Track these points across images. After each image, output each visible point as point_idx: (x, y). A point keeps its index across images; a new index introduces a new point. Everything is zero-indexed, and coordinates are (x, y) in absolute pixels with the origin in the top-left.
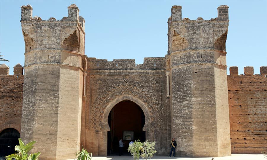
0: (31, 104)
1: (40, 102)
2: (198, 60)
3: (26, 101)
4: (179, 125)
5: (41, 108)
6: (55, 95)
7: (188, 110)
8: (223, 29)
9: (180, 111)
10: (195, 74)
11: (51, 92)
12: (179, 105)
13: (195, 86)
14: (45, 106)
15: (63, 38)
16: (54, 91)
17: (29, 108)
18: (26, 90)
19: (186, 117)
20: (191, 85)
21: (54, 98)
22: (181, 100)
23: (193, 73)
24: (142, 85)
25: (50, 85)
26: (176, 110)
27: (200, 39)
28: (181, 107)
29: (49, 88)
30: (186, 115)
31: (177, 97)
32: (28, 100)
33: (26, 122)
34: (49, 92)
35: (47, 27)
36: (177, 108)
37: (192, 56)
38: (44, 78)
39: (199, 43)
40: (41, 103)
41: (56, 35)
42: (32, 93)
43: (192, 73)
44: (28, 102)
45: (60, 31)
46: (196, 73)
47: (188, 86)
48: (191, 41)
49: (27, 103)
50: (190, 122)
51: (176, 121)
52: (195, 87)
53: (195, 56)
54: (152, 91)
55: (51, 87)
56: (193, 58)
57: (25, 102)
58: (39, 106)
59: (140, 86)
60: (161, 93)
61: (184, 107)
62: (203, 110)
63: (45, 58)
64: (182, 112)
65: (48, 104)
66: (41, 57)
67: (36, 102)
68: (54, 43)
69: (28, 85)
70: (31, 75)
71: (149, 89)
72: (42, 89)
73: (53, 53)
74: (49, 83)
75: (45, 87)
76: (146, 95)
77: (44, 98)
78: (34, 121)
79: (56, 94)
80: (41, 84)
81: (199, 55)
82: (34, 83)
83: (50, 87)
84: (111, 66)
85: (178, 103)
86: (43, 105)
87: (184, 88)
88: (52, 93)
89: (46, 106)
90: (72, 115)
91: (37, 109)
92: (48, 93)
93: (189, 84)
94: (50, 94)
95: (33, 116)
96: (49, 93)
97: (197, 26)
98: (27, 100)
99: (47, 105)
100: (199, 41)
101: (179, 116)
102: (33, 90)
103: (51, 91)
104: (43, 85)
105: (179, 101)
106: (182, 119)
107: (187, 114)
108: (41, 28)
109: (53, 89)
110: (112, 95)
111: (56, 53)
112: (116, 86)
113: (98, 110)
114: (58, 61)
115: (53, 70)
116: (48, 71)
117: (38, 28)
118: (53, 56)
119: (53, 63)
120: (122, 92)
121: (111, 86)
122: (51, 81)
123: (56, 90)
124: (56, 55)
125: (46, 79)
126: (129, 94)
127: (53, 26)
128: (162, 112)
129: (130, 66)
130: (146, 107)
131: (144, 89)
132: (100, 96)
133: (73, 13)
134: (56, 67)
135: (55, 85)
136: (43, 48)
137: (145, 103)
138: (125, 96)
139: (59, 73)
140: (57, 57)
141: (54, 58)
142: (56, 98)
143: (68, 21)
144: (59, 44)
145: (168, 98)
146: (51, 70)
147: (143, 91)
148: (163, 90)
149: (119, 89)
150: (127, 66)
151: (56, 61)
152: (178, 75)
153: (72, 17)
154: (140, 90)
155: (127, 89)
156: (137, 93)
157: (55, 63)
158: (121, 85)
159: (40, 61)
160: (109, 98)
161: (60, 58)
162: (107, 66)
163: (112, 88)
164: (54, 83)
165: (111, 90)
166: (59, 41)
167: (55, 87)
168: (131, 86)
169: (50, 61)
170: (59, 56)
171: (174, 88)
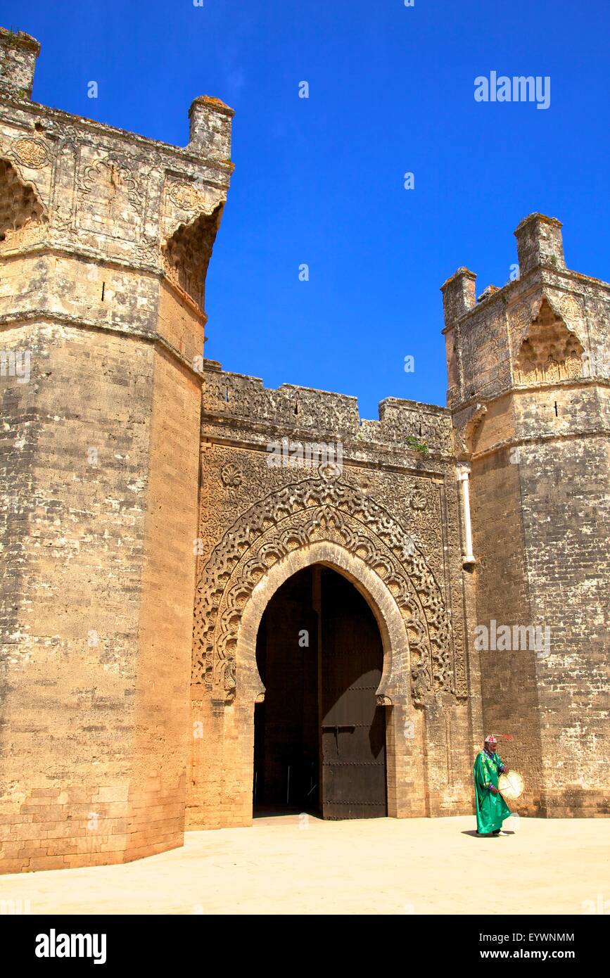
1: (52, 520)
6: (125, 490)
9: (569, 617)
11: (109, 471)
12: (558, 595)
14: (77, 545)
16: (121, 466)
19: (598, 644)
21: (122, 504)
22: (566, 573)
24: (383, 506)
25: (106, 435)
26: (549, 615)
28: (570, 602)
29: (102, 449)
30: (595, 636)
31: (548, 562)
34: (98, 472)
36: (550, 604)
38: (77, 393)
51: (553, 659)
55: (108, 445)
59: (376, 508)
60: (443, 546)
61: (586, 601)
63: (88, 293)
64: (578, 621)
65: (91, 532)
66: (72, 288)
67: (35, 518)
68: (131, 232)
71: (405, 527)
72: (66, 451)
73: (126, 281)
74: (103, 421)
75: (83, 438)
76: (395, 551)
77: (74, 499)
78: (14, 622)
79: (132, 482)
80: (61, 423)
82: (18, 413)
83: (102, 442)
85: (553, 585)
86: (69, 537)
87: (581, 526)
88: (112, 475)
89: (83, 544)
92: (92, 473)
93: (601, 509)
94: (105, 482)
95: (9, 594)
96: (99, 477)
99: (89, 538)
101: (563, 641)
102: (12, 449)
103: (111, 465)
104: (73, 430)
105: (561, 578)
106: (579, 652)
107: (601, 631)
108: (76, 152)
109: (119, 457)
110: (276, 536)
111: (137, 283)
112: (292, 499)
113: (221, 601)
114: (147, 322)
115: (122, 362)
116: (99, 363)
117: (64, 146)
118: (126, 295)
119: (125, 328)
120: (311, 528)
121: (273, 495)
122: (112, 416)
123: (135, 463)
124: (140, 289)
125: (88, 398)
126: (335, 540)
127: (130, 158)
128: (450, 625)
129: (340, 422)
130: (394, 603)
131: (389, 526)
132: (231, 536)
133: (215, 129)
134: (138, 351)
135: (129, 440)
136: (80, 245)
137: (391, 582)
138: (320, 548)
139: (150, 381)
140: (145, 301)
141: (128, 304)
142: (134, 507)
143: (197, 153)
144: (153, 243)
145: (468, 567)
146: (114, 360)
147: (385, 530)
148: (450, 537)
149: (302, 512)
150: (332, 420)
151: (139, 319)
152: (545, 472)
153: (211, 142)
154: (374, 527)
155: (330, 515)
156: (363, 539)
157: (135, 325)
158: (308, 495)
159: (64, 303)
160: (266, 547)
161: (156, 308)
162: (260, 408)
163: (278, 507)
164: (124, 425)
165: (273, 514)
166: (151, 231)
167: (128, 449)
168: (345, 508)
169: (110, 313)
170: (153, 300)
171: (534, 524)
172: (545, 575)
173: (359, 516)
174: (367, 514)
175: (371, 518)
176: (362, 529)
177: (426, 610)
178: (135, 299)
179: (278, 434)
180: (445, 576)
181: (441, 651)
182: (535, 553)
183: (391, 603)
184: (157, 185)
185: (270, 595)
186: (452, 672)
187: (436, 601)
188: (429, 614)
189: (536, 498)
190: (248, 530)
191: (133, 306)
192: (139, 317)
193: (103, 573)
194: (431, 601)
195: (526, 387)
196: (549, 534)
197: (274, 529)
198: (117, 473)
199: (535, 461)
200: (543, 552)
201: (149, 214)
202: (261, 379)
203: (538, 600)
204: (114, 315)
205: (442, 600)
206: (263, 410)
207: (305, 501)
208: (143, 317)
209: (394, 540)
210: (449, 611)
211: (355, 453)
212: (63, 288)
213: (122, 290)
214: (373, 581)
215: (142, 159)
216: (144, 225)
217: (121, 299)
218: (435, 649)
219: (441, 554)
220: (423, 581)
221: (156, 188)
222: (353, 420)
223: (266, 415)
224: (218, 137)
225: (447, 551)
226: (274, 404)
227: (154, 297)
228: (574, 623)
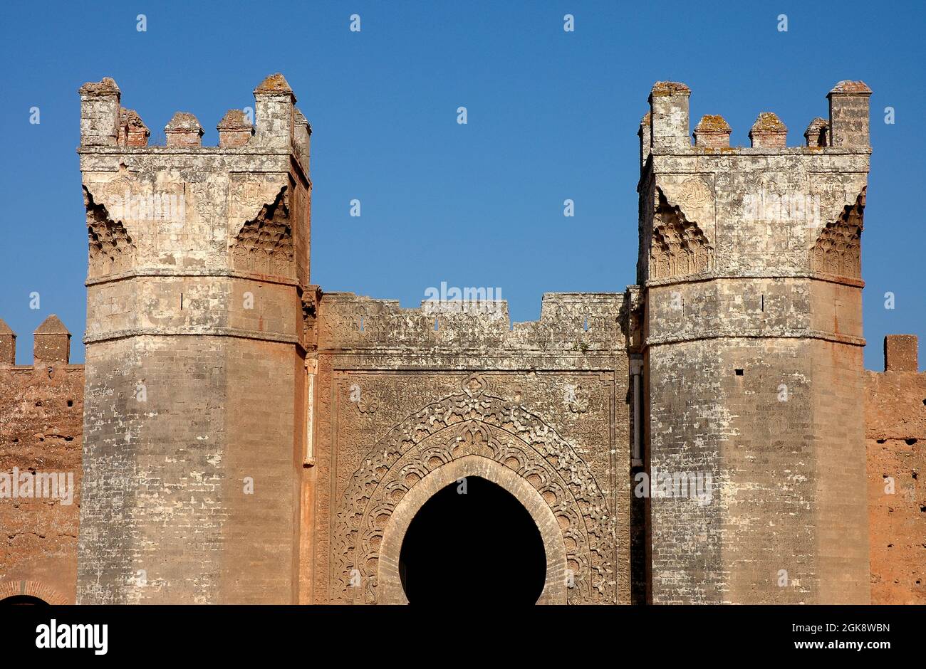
0: (117, 502)
1: (152, 494)
2: (748, 318)
3: (94, 484)
4: (676, 592)
5: (156, 519)
6: (206, 464)
7: (708, 531)
8: (848, 187)
9: (679, 533)
10: (737, 377)
11: (192, 451)
12: (673, 510)
13: (737, 431)
14: (171, 511)
15: (237, 222)
16: (202, 445)
17: (108, 517)
18: (95, 439)
19: (701, 561)
20: (719, 425)
21: (203, 476)
23: (731, 372)
24: (536, 414)
25: (190, 422)
26: (665, 530)
27: (759, 228)
28: (682, 518)
29: (187, 434)
30: (699, 553)
32: (106, 484)
33: (99, 574)
34: (184, 452)
35: (176, 174)
36: (666, 519)
37: (726, 303)
38: (165, 392)
39: (754, 245)
40: (156, 495)
41: (210, 208)
42: (123, 453)
43: (725, 376)
44: (106, 490)
45: (226, 191)
46: (739, 372)
47: (710, 431)
48: (721, 237)
49: (101, 493)
50: (713, 581)
52: (734, 434)
53: (739, 300)
54: (572, 443)
55: (191, 430)
56: (731, 309)
57: (91, 489)
58: (149, 510)
59: (528, 416)
60: (611, 448)
61: (694, 517)
62: (763, 534)
63: (170, 306)
64: (687, 537)
65: (180, 500)
66: (156, 305)
67: (140, 493)
68: (202, 243)
69: (103, 419)
70: (114, 375)
71: (562, 434)
72: (160, 439)
73: (200, 289)
74: (187, 411)
75: (172, 427)
76: (550, 459)
77: (167, 476)
78: (130, 570)
79: (211, 457)
80: (155, 418)
81: (752, 297)
82: (126, 412)
83: (187, 428)
84: (412, 330)
86: (165, 505)
87: (695, 438)
88: (195, 453)
89: (175, 510)
90: (268, 547)
91: (142, 523)
92: (180, 454)
93: (712, 421)
94: (190, 460)
95: (126, 550)
96: (185, 456)
97: (746, 174)
98: (102, 482)
99: (180, 505)
100: (753, 240)
101: (674, 558)
102: (123, 441)
103: (194, 446)
104: (164, 423)
106: (686, 569)
107: (704, 548)
108: (153, 180)
109: (200, 438)
110: (417, 457)
111: (209, 287)
112: (432, 418)
113: (361, 524)
114: (218, 320)
115: (200, 360)
116: (181, 364)
117: (144, 178)
118: (200, 301)
119: (200, 330)
120: (454, 446)
121: (413, 416)
122: (193, 406)
123: (213, 442)
124: (211, 293)
125: (174, 394)
126: (483, 454)
127: (198, 171)
128: (614, 534)
129: (486, 331)
130: (551, 513)
131: (543, 434)
132: (369, 462)
133: (275, 116)
134: (212, 347)
135: (207, 423)
136: (161, 266)
137: (547, 491)
138: (466, 463)
139: (223, 372)
140: (216, 301)
141: (202, 308)
142: (212, 477)
143: (256, 148)
144: (223, 246)
146: (193, 358)
147: (539, 439)
148: (617, 440)
149: (444, 430)
150: (476, 330)
151: (211, 319)
152: (671, 378)
153: (270, 131)
154: (525, 437)
155: (476, 430)
156: (513, 450)
157: (208, 326)
158: (450, 412)
159: (152, 320)
160: (406, 469)
161: (226, 307)
162: (396, 331)
163: (417, 428)
164: (203, 412)
165: (411, 436)
166: (220, 235)
167: (207, 430)
168: (492, 420)
169: (187, 319)
170: (222, 300)
171: (659, 435)
173: (507, 427)
174: (517, 424)
175: (522, 428)
176: (512, 441)
177: (586, 519)
178: (208, 301)
179: (415, 355)
180: (611, 481)
181: (602, 561)
183: (547, 513)
184: (223, 190)
185: (413, 514)
187: (597, 508)
188: (590, 523)
189: (662, 406)
190: (385, 455)
191: (207, 308)
192: (212, 317)
193: (192, 530)
194: (591, 509)
195: (658, 284)
196: (670, 446)
197: (415, 450)
198: (199, 451)
199: (663, 367)
200: (664, 465)
201: (217, 220)
202: (396, 301)
204: (191, 320)
205: (606, 508)
206: (399, 333)
207: (446, 420)
208: (215, 317)
209: (549, 447)
210: (614, 519)
211: (502, 362)
212: (150, 306)
213: (196, 296)
214: (527, 493)
215: (209, 169)
216: (213, 231)
217: (196, 303)
218: (596, 558)
219: (608, 457)
220: (583, 488)
221: (221, 193)
222: (501, 326)
223: (402, 337)
224: (277, 122)
225: (615, 454)
226: (411, 324)
227: (223, 297)
228: (684, 540)
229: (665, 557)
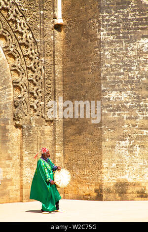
9: (127, 65)
12: (121, 49)
22: (128, 33)
26: (113, 63)
28: (129, 54)
31: (116, 25)
36: (114, 56)
51: (114, 94)
64: (134, 68)
76: (2, 11)
85: (118, 42)
105: (124, 37)
106: (132, 90)
128: (43, 70)
145: (58, 27)
148: (45, 4)
172: (113, 34)
177: (26, 58)
180: (40, 33)
181: (36, 88)
182: (107, 18)
186: (43, 103)
187: (33, 51)
188: (28, 61)
194: (29, 52)
200: (113, 17)
203: (106, 53)
205: (38, 51)
210: (43, 59)
218: (32, 86)
219: (38, 16)
220: (24, 36)
225: (43, 14)
228: (131, 70)
229: (113, 82)
